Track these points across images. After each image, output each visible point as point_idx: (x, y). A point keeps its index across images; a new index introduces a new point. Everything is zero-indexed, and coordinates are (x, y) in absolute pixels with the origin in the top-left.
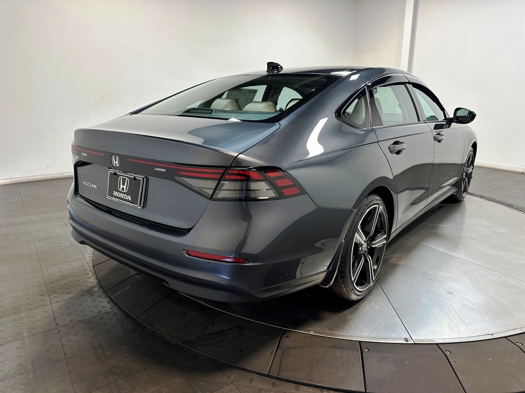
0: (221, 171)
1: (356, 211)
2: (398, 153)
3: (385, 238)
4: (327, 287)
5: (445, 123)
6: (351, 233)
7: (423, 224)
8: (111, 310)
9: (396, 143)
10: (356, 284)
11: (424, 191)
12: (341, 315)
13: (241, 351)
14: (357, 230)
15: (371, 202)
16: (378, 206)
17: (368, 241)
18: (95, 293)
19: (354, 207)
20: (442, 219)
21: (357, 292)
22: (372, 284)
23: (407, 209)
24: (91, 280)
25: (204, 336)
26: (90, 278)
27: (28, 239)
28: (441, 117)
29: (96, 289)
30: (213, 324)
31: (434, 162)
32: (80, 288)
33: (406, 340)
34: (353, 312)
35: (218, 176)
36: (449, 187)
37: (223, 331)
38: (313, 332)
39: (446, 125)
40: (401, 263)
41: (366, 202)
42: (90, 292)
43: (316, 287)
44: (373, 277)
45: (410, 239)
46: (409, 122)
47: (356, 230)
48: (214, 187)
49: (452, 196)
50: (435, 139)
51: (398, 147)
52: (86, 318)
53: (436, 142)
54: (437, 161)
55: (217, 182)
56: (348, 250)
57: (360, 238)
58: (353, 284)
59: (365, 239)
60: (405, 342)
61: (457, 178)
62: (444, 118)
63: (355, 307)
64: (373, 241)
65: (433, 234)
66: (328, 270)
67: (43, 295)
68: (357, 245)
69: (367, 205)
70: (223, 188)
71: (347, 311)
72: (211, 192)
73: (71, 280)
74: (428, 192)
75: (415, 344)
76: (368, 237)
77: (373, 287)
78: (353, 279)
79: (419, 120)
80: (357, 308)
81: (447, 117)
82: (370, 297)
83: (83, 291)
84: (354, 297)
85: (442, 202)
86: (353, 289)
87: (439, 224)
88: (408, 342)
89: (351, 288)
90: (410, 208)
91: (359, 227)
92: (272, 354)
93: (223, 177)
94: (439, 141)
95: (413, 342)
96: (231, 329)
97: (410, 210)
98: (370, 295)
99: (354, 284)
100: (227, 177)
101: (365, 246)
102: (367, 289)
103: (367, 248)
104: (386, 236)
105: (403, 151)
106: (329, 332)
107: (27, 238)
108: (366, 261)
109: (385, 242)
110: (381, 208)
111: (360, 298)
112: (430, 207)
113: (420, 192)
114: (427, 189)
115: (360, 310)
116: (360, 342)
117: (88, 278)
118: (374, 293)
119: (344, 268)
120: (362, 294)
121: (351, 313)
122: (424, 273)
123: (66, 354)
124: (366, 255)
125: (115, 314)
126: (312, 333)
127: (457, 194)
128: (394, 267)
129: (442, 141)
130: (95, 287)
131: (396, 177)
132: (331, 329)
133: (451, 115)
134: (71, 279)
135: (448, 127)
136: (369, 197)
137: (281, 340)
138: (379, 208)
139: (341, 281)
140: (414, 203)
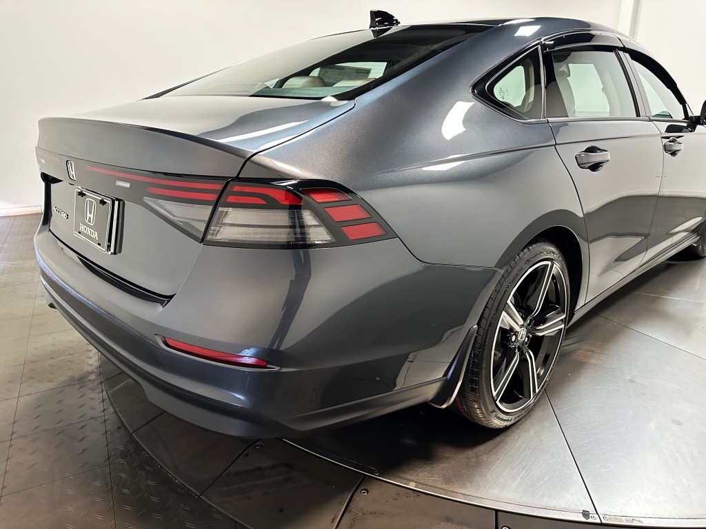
0: (218, 186)
1: (502, 271)
2: (595, 167)
3: (562, 320)
4: (444, 406)
5: (685, 125)
6: (493, 311)
7: (636, 293)
8: (103, 414)
9: (592, 150)
10: (500, 401)
11: (639, 239)
12: (471, 453)
13: (281, 511)
14: (505, 307)
15: (536, 255)
16: (549, 263)
17: (529, 325)
18: (89, 383)
19: (500, 264)
20: (670, 287)
21: (502, 416)
22: (532, 400)
23: (607, 269)
24: (91, 361)
25: (228, 475)
26: (91, 358)
27: (29, 293)
28: (678, 114)
29: (93, 377)
30: (247, 455)
31: (661, 194)
32: (70, 373)
33: (586, 514)
34: (492, 450)
35: (214, 197)
36: (685, 234)
37: (259, 469)
38: (414, 484)
39: (687, 127)
40: (593, 361)
41: (526, 254)
42: (81, 381)
43: (425, 406)
44: (535, 387)
45: (611, 318)
46: (619, 115)
47: (502, 306)
48: (207, 219)
49: (690, 248)
50: (666, 148)
51: (595, 158)
52: (59, 425)
53: (668, 155)
54: (667, 191)
55: (211, 208)
56: (485, 342)
57: (511, 319)
58: (495, 401)
59: (521, 322)
60: (583, 520)
61: (700, 218)
62: (684, 117)
63: (498, 439)
64: (539, 325)
65: (653, 312)
66: (445, 378)
67: (12, 382)
68: (506, 333)
69: (528, 261)
70: (227, 221)
71: (482, 448)
72: (202, 227)
73: (62, 360)
74: (648, 240)
75: (601, 524)
76: (529, 318)
77: (535, 404)
78: (494, 394)
79: (638, 114)
80: (502, 441)
81: (690, 115)
82: (528, 422)
83: (72, 378)
84: (497, 423)
85: (672, 258)
86: (494, 411)
87: (664, 294)
88: (590, 520)
89: (491, 410)
90: (615, 266)
91: (509, 302)
92: (333, 522)
93: (222, 200)
94: (674, 153)
95: (598, 521)
96: (273, 467)
97: (615, 269)
98: (529, 418)
99: (498, 402)
100: (231, 199)
101: (522, 334)
102: (523, 409)
103: (528, 337)
104: (565, 316)
105: (605, 166)
106: (444, 486)
107: (29, 291)
108: (523, 361)
109: (563, 326)
110: (557, 268)
111: (508, 424)
112: (649, 266)
113: (634, 241)
114: (646, 236)
115: (506, 447)
116: (497, 511)
117: (88, 358)
118: (538, 414)
119: (477, 374)
120: (513, 417)
121: (490, 452)
122: (631, 381)
123: (5, 487)
124: (525, 348)
125: (105, 421)
126: (412, 486)
127: (698, 246)
128: (579, 366)
129: (679, 154)
130: (92, 373)
131: (588, 216)
132: (448, 480)
133: (696, 111)
134: (63, 357)
135: (691, 131)
136: (534, 246)
137: (354, 497)
138: (552, 267)
139: (471, 396)
140: (622, 258)
